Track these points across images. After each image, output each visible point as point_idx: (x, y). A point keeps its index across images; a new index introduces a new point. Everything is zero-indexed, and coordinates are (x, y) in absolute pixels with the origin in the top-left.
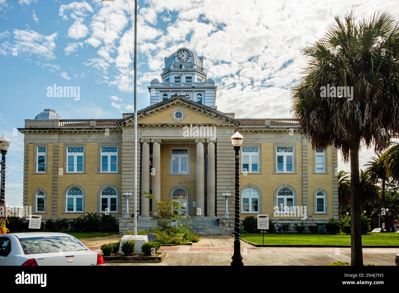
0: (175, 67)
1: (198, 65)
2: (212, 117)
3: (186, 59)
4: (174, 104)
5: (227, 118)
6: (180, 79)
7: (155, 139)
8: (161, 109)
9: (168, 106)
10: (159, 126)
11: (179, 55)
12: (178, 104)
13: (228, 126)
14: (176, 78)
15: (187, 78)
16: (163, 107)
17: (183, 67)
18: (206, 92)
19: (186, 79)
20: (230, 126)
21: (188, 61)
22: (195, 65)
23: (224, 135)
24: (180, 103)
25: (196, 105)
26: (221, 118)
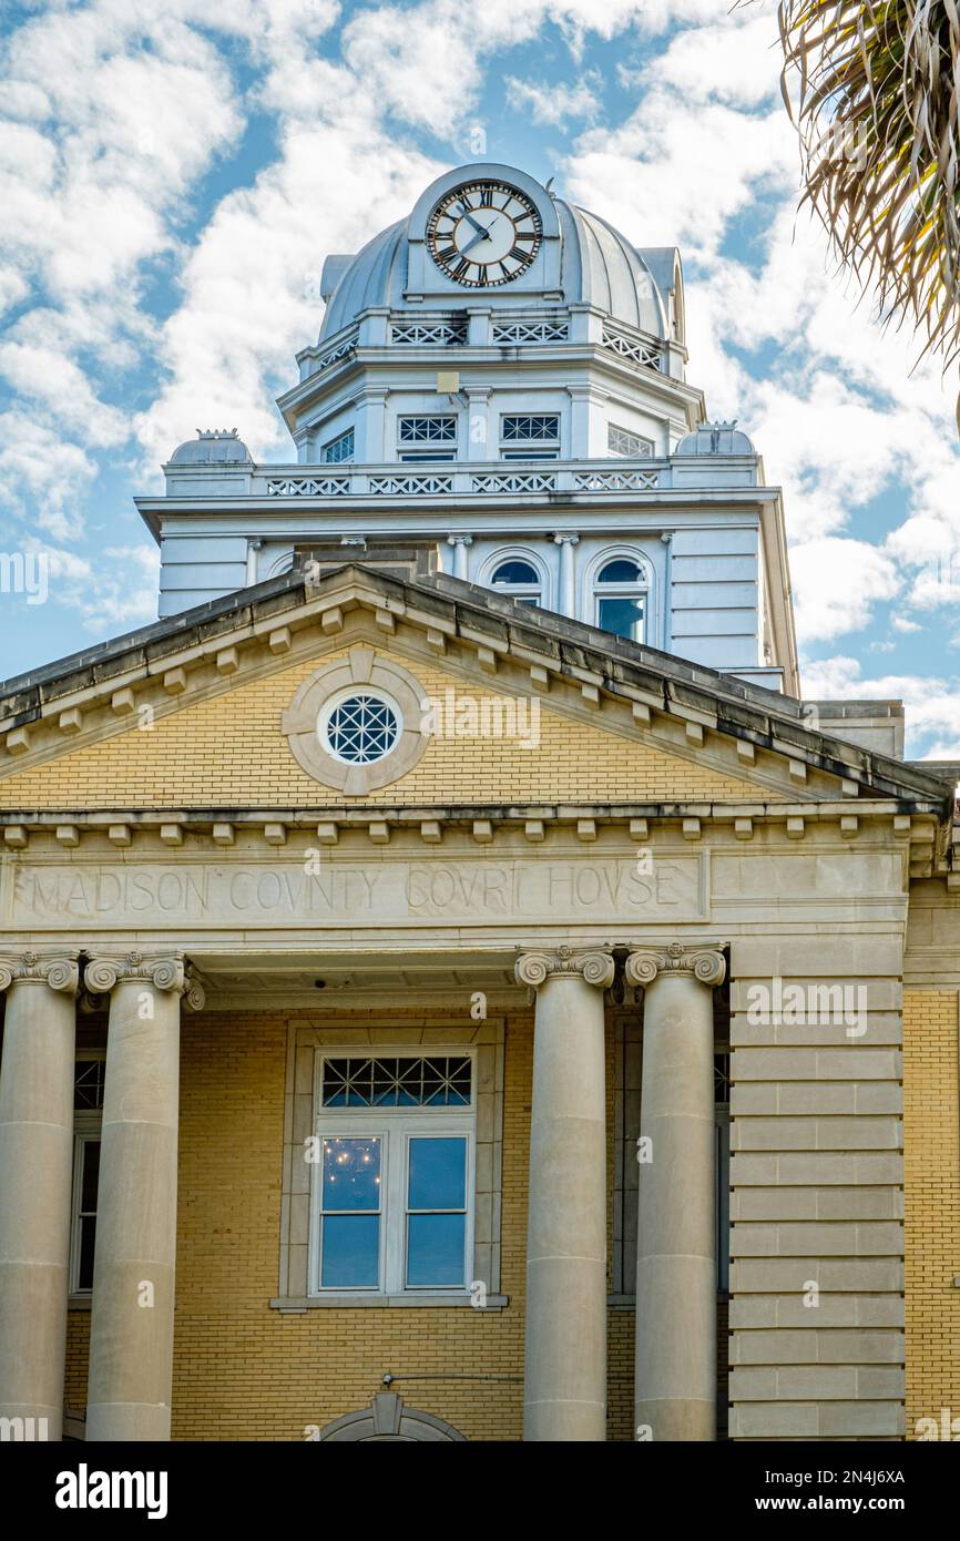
0: (403, 335)
1: (624, 312)
2: (678, 739)
3: (513, 265)
4: (314, 623)
5: (826, 745)
6: (451, 434)
7: (133, 960)
8: (189, 669)
9: (256, 647)
10: (170, 833)
11: (444, 225)
12: (358, 625)
13: (836, 821)
14: (412, 427)
15: (514, 426)
16: (209, 648)
17: (480, 331)
18: (680, 543)
19: (508, 432)
20: (849, 824)
21: (533, 279)
22: (585, 310)
23: (795, 913)
24: (371, 611)
25: (525, 632)
26: (764, 749)
